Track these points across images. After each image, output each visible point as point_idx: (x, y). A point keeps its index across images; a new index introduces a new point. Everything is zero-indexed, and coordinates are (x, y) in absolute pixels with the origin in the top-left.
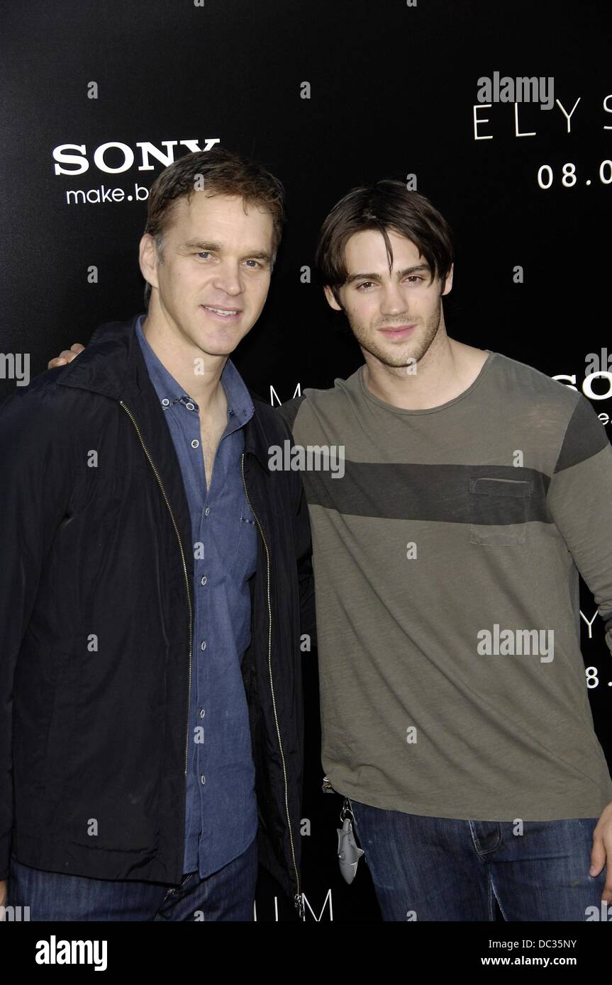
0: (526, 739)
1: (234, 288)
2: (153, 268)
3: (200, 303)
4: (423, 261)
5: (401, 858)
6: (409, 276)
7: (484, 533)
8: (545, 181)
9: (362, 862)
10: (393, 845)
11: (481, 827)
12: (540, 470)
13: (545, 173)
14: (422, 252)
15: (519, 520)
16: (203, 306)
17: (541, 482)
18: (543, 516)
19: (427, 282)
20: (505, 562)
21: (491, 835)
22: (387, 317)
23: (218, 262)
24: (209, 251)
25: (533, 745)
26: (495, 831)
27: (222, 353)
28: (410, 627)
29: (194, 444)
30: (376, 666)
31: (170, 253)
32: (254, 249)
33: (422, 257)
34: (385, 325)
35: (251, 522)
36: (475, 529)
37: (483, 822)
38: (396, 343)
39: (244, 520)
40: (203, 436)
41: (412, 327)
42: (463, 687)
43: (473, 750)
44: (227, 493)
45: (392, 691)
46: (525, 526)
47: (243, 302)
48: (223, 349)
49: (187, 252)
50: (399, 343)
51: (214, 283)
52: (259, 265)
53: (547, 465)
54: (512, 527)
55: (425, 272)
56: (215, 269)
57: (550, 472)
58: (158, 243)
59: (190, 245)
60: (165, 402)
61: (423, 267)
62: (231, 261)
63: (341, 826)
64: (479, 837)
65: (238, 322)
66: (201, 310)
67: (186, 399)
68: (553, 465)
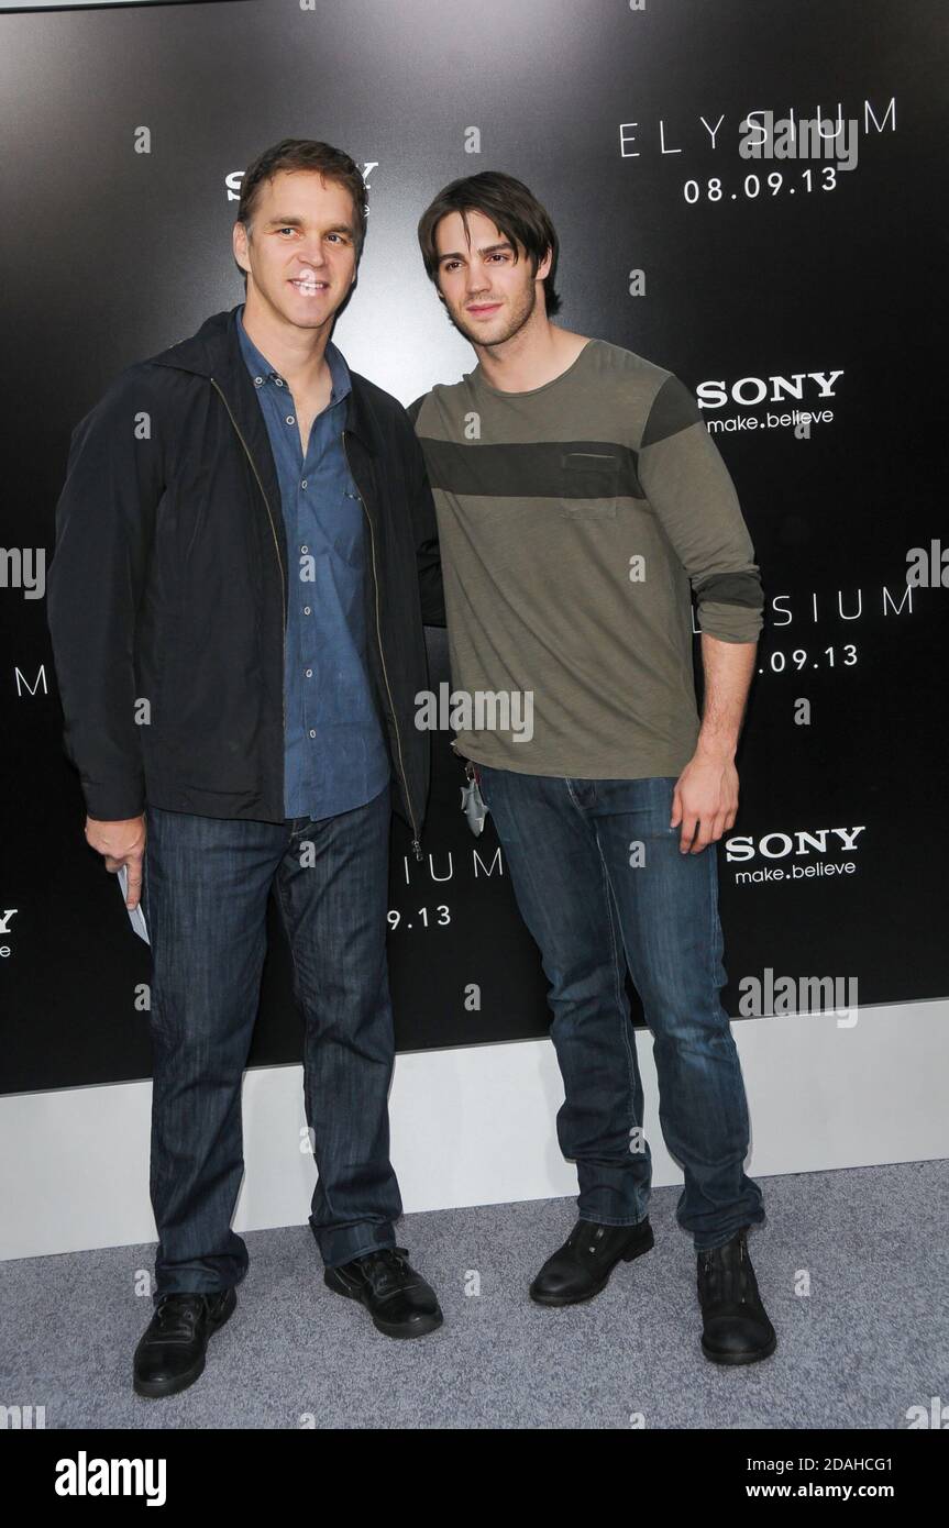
0: (617, 704)
1: (317, 260)
2: (244, 253)
3: (286, 278)
4: (504, 239)
5: (513, 813)
6: (491, 255)
7: (574, 506)
8: (692, 196)
9: (488, 817)
10: (506, 801)
11: (577, 784)
12: (627, 445)
13: (691, 188)
14: (500, 229)
15: (606, 493)
16: (290, 281)
17: (631, 458)
18: (634, 490)
19: (511, 262)
20: (594, 534)
21: (587, 792)
22: (471, 295)
23: (301, 238)
24: (291, 226)
25: (623, 709)
26: (590, 789)
27: (312, 325)
28: (513, 599)
29: (289, 420)
30: (488, 638)
31: (258, 234)
32: (334, 222)
33: (502, 234)
34: (471, 304)
35: (356, 498)
36: (564, 502)
37: (579, 780)
38: (482, 321)
39: (347, 495)
40: (299, 414)
41: (498, 306)
42: (558, 654)
43: (569, 713)
44: (327, 468)
45: (500, 660)
46: (614, 500)
47: (328, 275)
48: (312, 321)
49: (273, 230)
50: (485, 321)
51: (297, 256)
52: (342, 240)
53: (633, 440)
54: (599, 501)
55: (507, 251)
56: (298, 244)
57: (636, 447)
58: (247, 227)
59: (274, 223)
60: (258, 380)
61: (505, 246)
62: (314, 236)
63: (467, 785)
64: (576, 792)
65: (325, 295)
66: (289, 284)
67: (275, 376)
68: (638, 439)
